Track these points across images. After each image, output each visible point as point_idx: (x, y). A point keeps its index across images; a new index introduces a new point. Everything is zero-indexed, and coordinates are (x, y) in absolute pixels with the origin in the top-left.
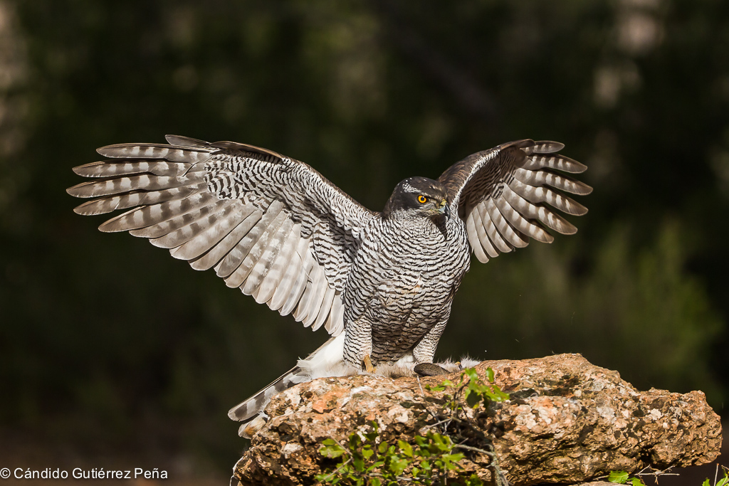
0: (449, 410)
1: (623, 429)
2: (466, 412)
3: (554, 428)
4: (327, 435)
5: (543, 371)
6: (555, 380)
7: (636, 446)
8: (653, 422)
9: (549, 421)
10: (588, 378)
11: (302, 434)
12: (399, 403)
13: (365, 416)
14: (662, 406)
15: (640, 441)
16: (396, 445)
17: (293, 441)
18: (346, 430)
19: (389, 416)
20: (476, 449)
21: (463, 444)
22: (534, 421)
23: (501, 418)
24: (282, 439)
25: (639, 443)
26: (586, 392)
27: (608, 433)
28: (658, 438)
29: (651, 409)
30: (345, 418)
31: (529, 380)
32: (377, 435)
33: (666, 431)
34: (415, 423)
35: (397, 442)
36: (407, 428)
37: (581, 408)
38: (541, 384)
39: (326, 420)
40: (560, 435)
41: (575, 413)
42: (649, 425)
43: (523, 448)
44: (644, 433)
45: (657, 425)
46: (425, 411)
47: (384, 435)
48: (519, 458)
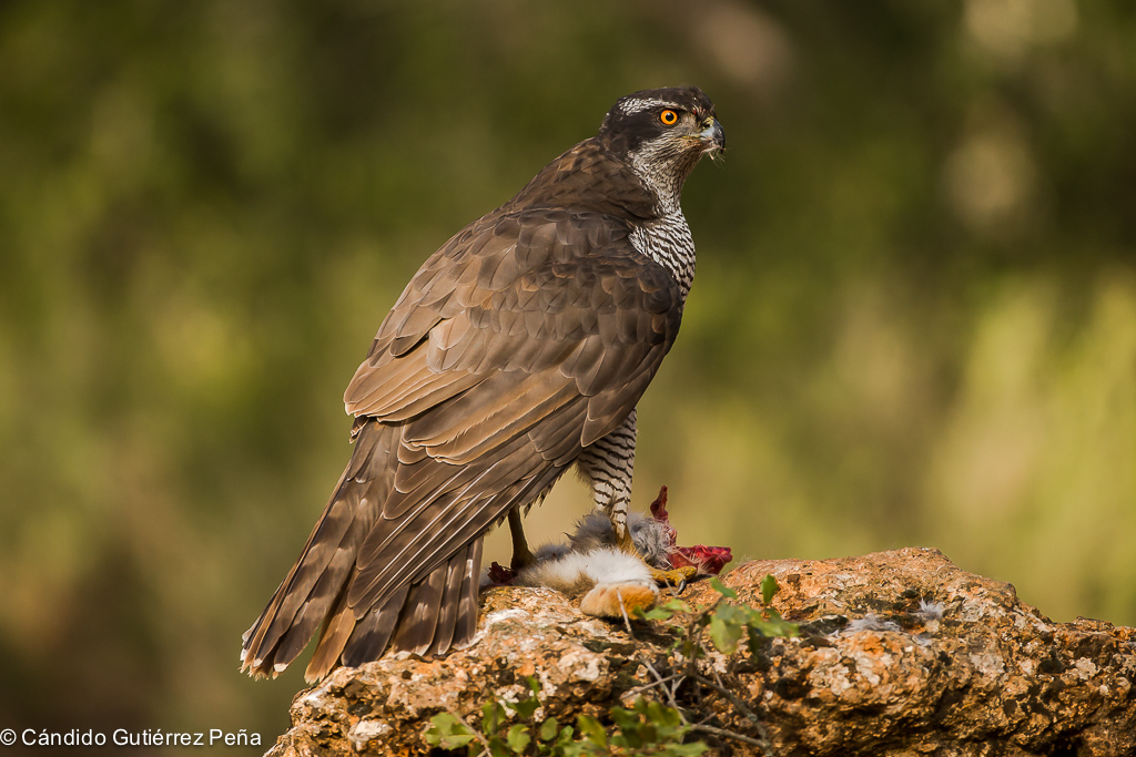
0: (679, 657)
1: (1020, 697)
2: (713, 660)
3: (885, 692)
4: (439, 704)
5: (865, 582)
6: (887, 599)
7: (1046, 731)
8: (1081, 683)
9: (875, 680)
10: (953, 595)
11: (390, 703)
12: (580, 642)
13: (514, 668)
14: (1099, 652)
15: (1055, 720)
16: (574, 724)
17: (372, 715)
18: (477, 695)
19: (562, 668)
20: (732, 734)
21: (705, 723)
22: (846, 680)
23: (781, 673)
24: (351, 711)
25: (1052, 724)
26: (948, 624)
27: (991, 704)
28: (1091, 715)
29: (1076, 658)
30: (475, 671)
31: (837, 598)
32: (537, 704)
33: (1106, 701)
34: (613, 682)
35: (576, 721)
36: (595, 692)
37: (938, 655)
38: (859, 607)
39: (438, 675)
40: (899, 708)
41: (928, 665)
42: (1072, 690)
43: (824, 732)
44: (1063, 705)
45: (1088, 689)
46: (631, 658)
47: (552, 706)
48: (817, 752)
